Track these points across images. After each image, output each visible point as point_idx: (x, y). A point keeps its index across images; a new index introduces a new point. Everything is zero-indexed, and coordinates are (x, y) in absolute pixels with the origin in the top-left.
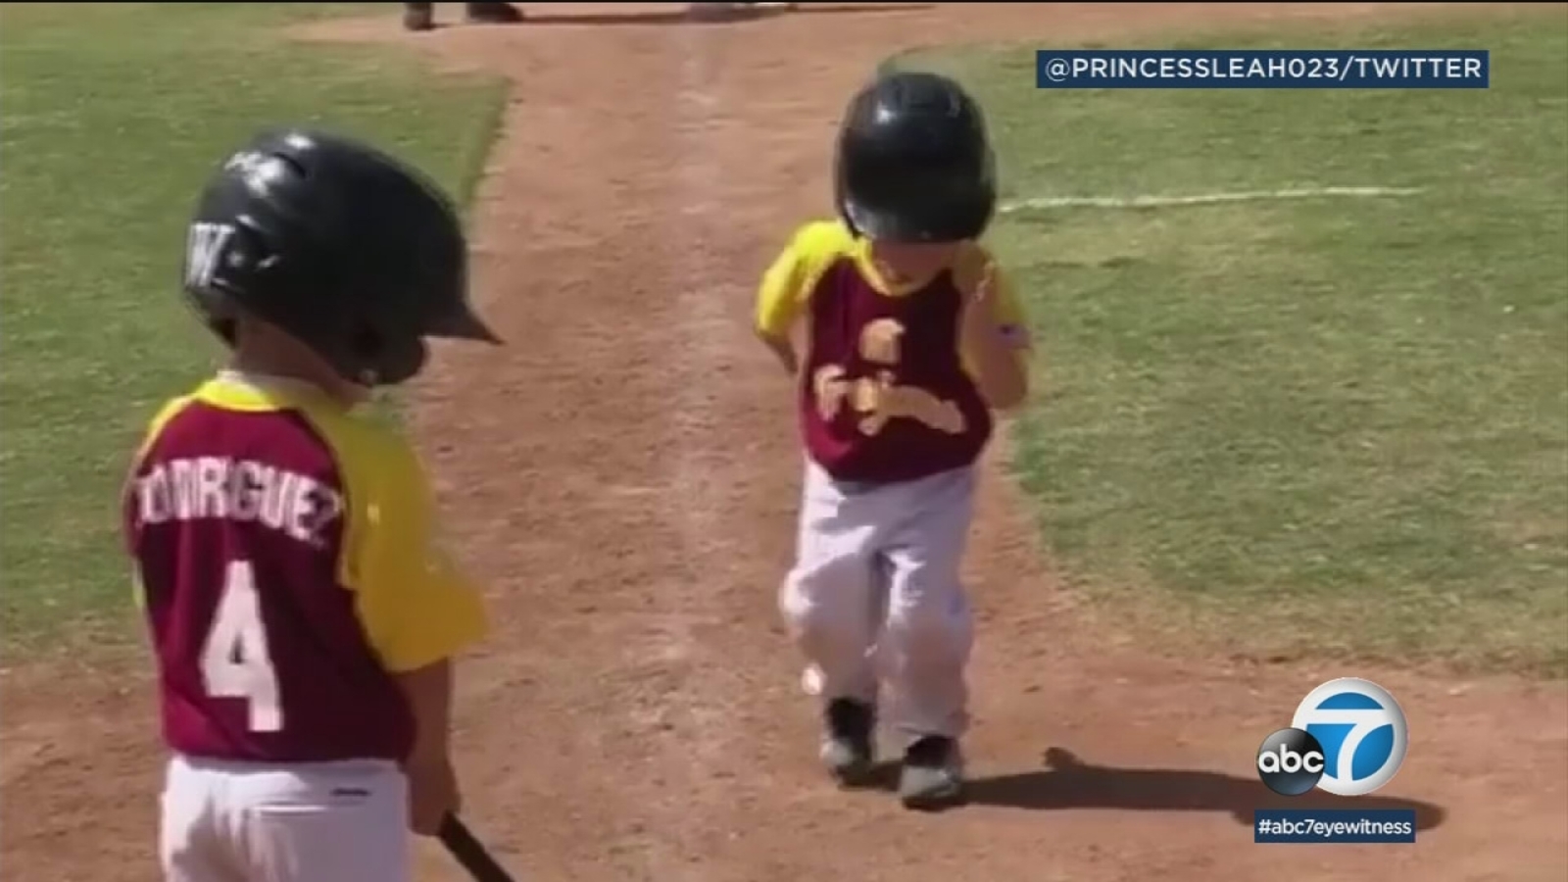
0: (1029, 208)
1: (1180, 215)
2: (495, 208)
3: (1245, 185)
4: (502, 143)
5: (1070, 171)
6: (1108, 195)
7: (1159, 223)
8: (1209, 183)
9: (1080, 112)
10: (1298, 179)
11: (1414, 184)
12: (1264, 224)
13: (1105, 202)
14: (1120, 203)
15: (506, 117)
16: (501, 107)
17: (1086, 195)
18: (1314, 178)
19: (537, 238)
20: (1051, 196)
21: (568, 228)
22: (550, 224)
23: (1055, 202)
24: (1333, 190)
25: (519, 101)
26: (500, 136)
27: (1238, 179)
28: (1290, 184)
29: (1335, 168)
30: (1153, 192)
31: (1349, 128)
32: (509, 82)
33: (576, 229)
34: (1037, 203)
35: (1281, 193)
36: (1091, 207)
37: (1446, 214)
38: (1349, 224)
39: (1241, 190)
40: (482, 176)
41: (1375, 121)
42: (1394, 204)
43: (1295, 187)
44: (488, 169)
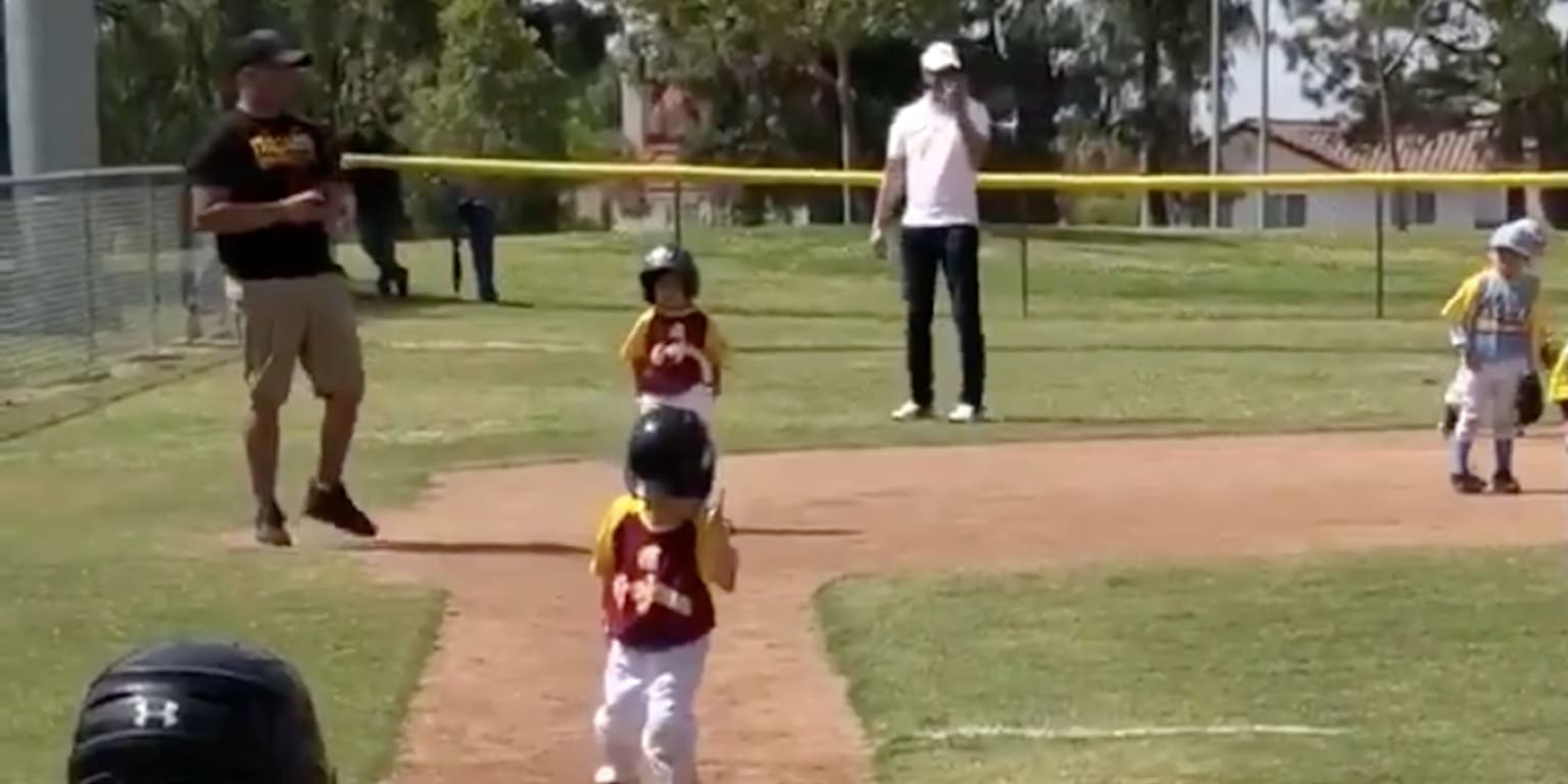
0: (960, 737)
1: (1111, 748)
2: (428, 720)
3: (1172, 719)
4: (436, 657)
5: (1002, 701)
6: (1038, 725)
7: (1090, 754)
8: (1137, 716)
9: (1011, 644)
10: (1228, 717)
11: (1342, 723)
12: (1193, 759)
13: (1033, 732)
14: (1051, 734)
15: (444, 629)
16: (436, 618)
17: (1018, 725)
18: (1243, 714)
19: (472, 751)
20: (982, 725)
21: (499, 740)
22: (486, 737)
23: (985, 731)
24: (1259, 728)
25: (454, 614)
26: (437, 648)
27: (1166, 714)
28: (1219, 719)
29: (1264, 706)
30: (1087, 724)
31: (1282, 666)
32: (442, 596)
33: (508, 742)
34: (967, 731)
35: (1212, 730)
36: (1022, 738)
37: (1374, 755)
38: (1277, 761)
39: (1172, 725)
40: (417, 688)
41: (1304, 661)
42: (1321, 745)
43: (1225, 723)
44: (424, 681)
